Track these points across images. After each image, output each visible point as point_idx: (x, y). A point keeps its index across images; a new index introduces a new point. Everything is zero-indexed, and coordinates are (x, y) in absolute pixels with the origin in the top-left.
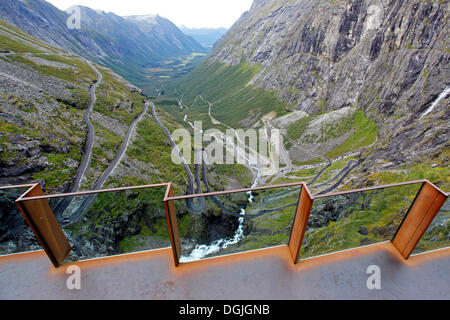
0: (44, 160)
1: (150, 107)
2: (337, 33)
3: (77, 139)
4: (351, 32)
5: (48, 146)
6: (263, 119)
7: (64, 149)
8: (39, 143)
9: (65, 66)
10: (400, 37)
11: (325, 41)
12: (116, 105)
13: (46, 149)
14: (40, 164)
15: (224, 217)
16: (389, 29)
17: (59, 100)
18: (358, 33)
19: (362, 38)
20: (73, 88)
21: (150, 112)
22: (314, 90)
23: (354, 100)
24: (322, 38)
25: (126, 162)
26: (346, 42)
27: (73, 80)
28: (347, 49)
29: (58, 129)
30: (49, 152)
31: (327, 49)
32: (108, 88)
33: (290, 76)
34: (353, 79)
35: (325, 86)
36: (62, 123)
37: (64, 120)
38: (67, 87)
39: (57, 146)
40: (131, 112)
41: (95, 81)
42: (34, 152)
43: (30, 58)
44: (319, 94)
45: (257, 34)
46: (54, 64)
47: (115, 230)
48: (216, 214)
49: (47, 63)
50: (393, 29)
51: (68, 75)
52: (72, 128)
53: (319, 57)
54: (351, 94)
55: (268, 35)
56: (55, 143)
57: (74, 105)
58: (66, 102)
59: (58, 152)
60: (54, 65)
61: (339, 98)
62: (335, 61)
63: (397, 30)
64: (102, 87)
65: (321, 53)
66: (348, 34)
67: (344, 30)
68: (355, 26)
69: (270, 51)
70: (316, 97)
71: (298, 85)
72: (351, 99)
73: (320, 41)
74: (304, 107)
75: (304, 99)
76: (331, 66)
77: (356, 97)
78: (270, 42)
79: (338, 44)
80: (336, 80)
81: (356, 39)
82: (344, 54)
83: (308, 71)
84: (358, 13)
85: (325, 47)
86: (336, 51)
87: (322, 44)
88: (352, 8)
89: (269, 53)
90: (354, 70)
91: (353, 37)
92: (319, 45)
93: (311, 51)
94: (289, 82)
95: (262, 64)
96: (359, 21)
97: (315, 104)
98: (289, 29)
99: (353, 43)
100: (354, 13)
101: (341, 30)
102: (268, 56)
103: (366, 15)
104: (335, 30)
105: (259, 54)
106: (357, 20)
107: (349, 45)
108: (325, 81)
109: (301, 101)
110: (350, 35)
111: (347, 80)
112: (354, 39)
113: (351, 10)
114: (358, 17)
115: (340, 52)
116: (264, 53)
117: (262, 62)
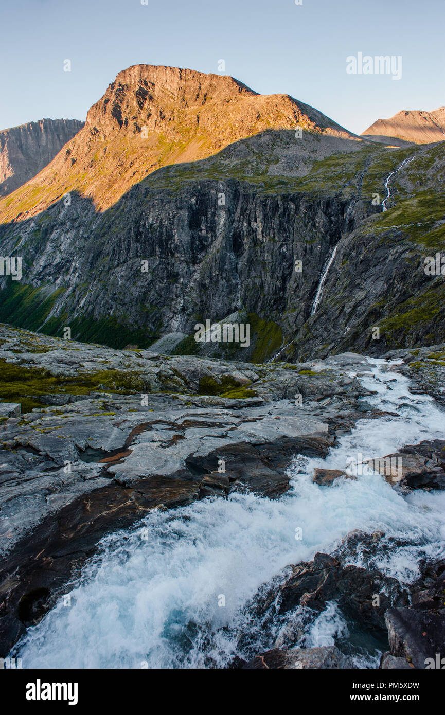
2: (187, 229)
4: (203, 228)
10: (260, 230)
11: (175, 240)
16: (245, 224)
18: (212, 228)
19: (218, 233)
23: (240, 303)
24: (170, 236)
26: (201, 239)
28: (204, 248)
31: (180, 249)
34: (228, 280)
35: (195, 295)
44: (190, 305)
50: (249, 224)
53: (171, 260)
54: (232, 296)
61: (220, 305)
62: (194, 263)
63: (254, 225)
65: (173, 255)
66: (201, 230)
67: (194, 226)
68: (206, 221)
69: (68, 262)
70: (187, 310)
71: (153, 301)
72: (235, 303)
73: (167, 241)
74: (177, 327)
75: (171, 316)
76: (192, 269)
77: (239, 300)
78: (63, 248)
79: (193, 242)
80: (208, 284)
81: (212, 236)
82: (203, 254)
83: (163, 280)
84: (206, 207)
85: (177, 247)
86: (192, 251)
87: (171, 244)
88: (197, 202)
89: (68, 264)
90: (226, 270)
91: (207, 233)
92: (167, 245)
93: (158, 253)
94: (137, 299)
95: (58, 281)
96: (209, 216)
97: (191, 319)
98: (94, 227)
99: (210, 240)
100: (201, 207)
101: (191, 226)
102: (68, 269)
103: (216, 209)
104: (183, 226)
105: (45, 267)
106: (207, 215)
107: (205, 243)
108: (192, 288)
109: (169, 321)
110: (203, 232)
111: (221, 282)
112: (210, 235)
113: (196, 204)
114: (207, 212)
115: (197, 251)
116: (57, 265)
117: (56, 279)
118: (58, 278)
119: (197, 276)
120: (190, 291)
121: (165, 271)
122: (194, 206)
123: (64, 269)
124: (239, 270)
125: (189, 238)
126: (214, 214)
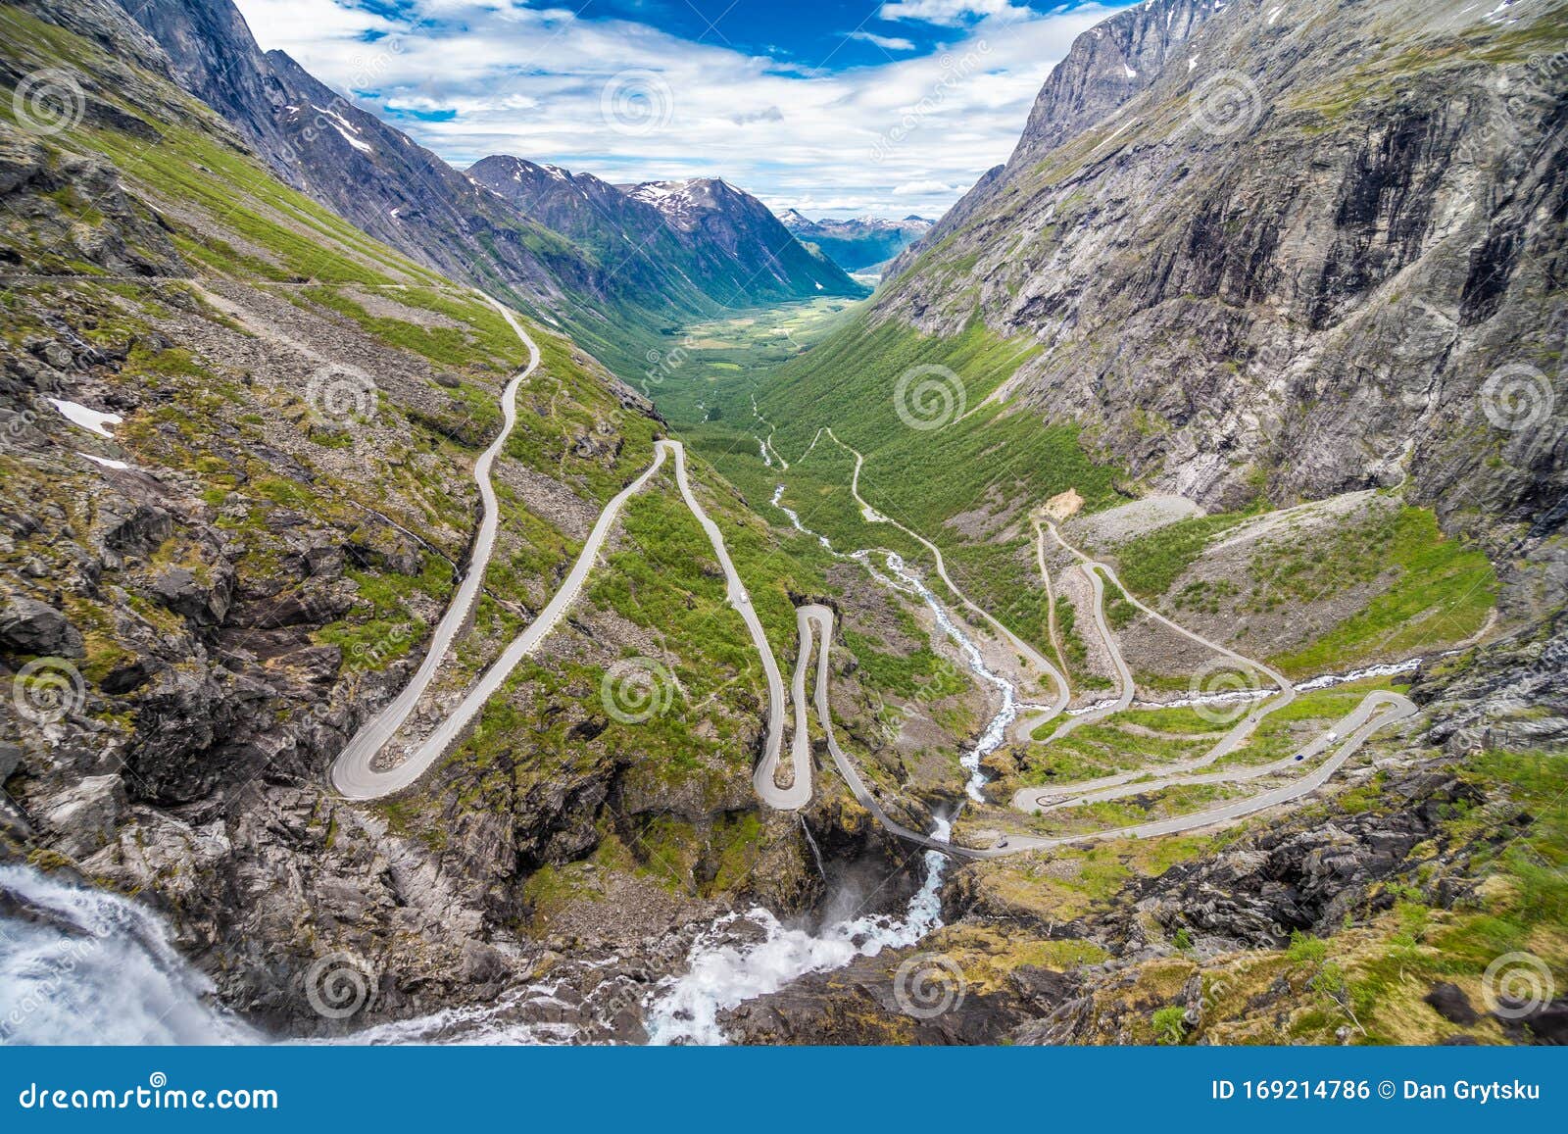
0: (348, 590)
1: (671, 457)
2: (1325, 228)
3: (446, 533)
4: (1383, 224)
5: (364, 550)
6: (1035, 516)
7: (407, 562)
8: (341, 538)
9: (444, 322)
11: (1280, 258)
12: (571, 442)
13: (358, 557)
14: (334, 598)
15: (874, 841)
17: (414, 418)
18: (1413, 229)
19: (1430, 244)
20: (455, 385)
21: (668, 470)
22: (1231, 425)
23: (1395, 467)
24: (1268, 246)
25: (581, 618)
26: (1361, 257)
27: (459, 363)
28: (1362, 285)
29: (398, 500)
30: (362, 566)
31: (1285, 284)
32: (553, 390)
33: (1137, 376)
34: (1391, 390)
35: (1273, 414)
36: (414, 484)
37: (419, 476)
38: (443, 382)
39: (388, 550)
40: (614, 467)
41: (522, 369)
42: (324, 562)
43: (357, 298)
44: (1247, 440)
45: (1028, 235)
46: (417, 317)
47: (519, 833)
48: (848, 826)
49: (398, 313)
50: (1557, 213)
51: (445, 346)
52: (436, 503)
53: (1250, 311)
54: (1380, 442)
55: (1069, 239)
56: (385, 541)
57: (453, 437)
58: (431, 425)
59: (388, 569)
60: (416, 320)
61: (1328, 459)
62: (1315, 325)
64: (536, 387)
65: (1260, 297)
66: (1374, 232)
67: (1354, 219)
68: (1398, 205)
69: (1069, 293)
70: (1234, 449)
71: (1167, 408)
72: (1379, 462)
73: (1256, 258)
74: (1189, 483)
75: (1188, 454)
76: (1299, 342)
77: (1402, 457)
78: (1074, 265)
79: (1330, 268)
80: (1320, 392)
81: (1404, 251)
82: (1351, 303)
83: (1209, 361)
84: (1413, 157)
85: (1279, 275)
86: (1322, 290)
87: (1265, 268)
88: (1387, 142)
89: (1069, 299)
90: (1395, 358)
91: (1391, 241)
92: (1253, 269)
93: (1224, 290)
94: (1136, 396)
95: (1041, 333)
96: (1414, 187)
97: (1233, 474)
98: (1144, 221)
99: (1390, 264)
100: (1397, 158)
101: (1341, 219)
102: (1065, 310)
103: (1447, 163)
104: (1316, 217)
105: (1032, 301)
106: (1407, 184)
107: (1375, 273)
108: (1273, 394)
109: (1178, 463)
110: (1378, 236)
111: (1363, 394)
112: (1396, 249)
113: (1386, 149)
114: (1409, 173)
115: (1337, 293)
116: (1050, 299)
117: (1041, 327)
118: (1044, 325)
119: (1302, 365)
120: (1265, 402)
121: (1224, 340)
122: (1373, 158)
123: (1060, 308)
124: (1449, 367)
125: (1324, 255)
126: (1434, 181)
